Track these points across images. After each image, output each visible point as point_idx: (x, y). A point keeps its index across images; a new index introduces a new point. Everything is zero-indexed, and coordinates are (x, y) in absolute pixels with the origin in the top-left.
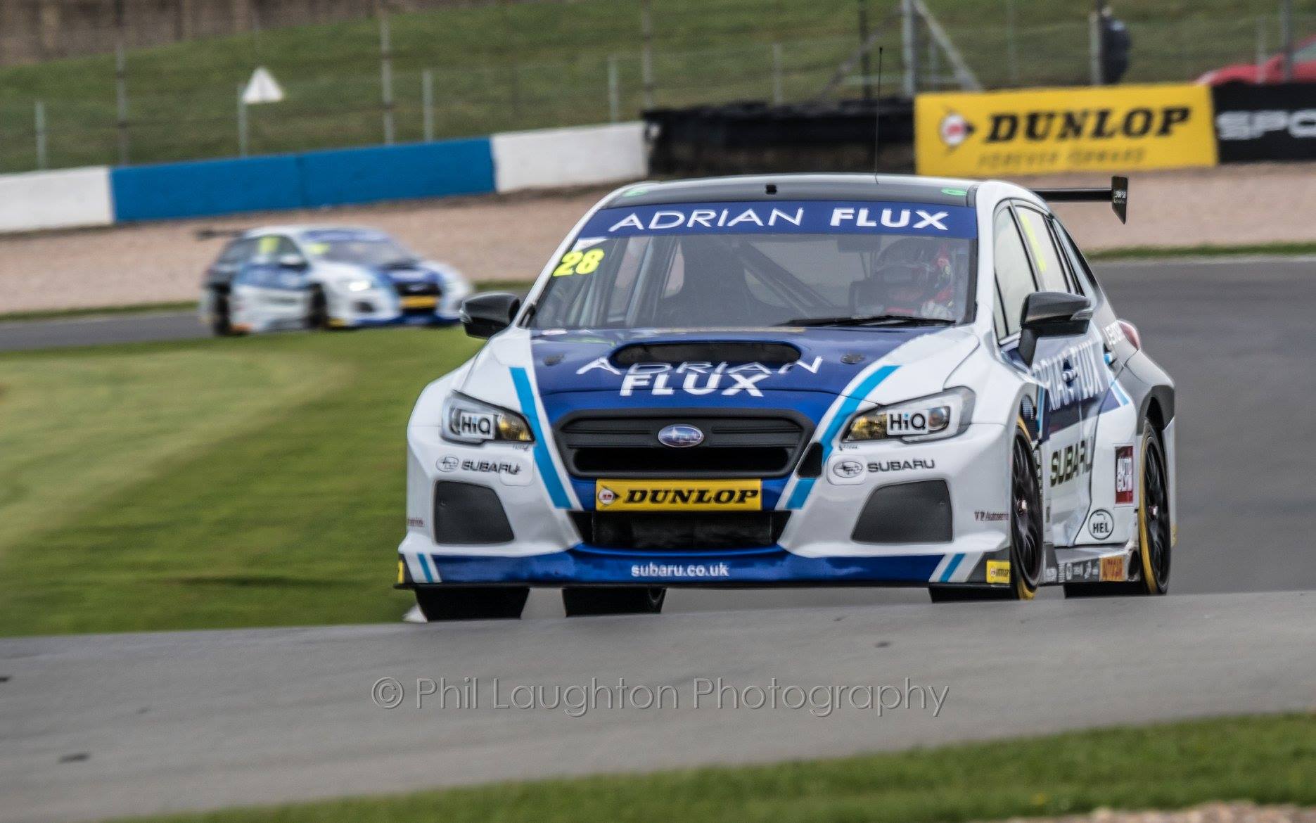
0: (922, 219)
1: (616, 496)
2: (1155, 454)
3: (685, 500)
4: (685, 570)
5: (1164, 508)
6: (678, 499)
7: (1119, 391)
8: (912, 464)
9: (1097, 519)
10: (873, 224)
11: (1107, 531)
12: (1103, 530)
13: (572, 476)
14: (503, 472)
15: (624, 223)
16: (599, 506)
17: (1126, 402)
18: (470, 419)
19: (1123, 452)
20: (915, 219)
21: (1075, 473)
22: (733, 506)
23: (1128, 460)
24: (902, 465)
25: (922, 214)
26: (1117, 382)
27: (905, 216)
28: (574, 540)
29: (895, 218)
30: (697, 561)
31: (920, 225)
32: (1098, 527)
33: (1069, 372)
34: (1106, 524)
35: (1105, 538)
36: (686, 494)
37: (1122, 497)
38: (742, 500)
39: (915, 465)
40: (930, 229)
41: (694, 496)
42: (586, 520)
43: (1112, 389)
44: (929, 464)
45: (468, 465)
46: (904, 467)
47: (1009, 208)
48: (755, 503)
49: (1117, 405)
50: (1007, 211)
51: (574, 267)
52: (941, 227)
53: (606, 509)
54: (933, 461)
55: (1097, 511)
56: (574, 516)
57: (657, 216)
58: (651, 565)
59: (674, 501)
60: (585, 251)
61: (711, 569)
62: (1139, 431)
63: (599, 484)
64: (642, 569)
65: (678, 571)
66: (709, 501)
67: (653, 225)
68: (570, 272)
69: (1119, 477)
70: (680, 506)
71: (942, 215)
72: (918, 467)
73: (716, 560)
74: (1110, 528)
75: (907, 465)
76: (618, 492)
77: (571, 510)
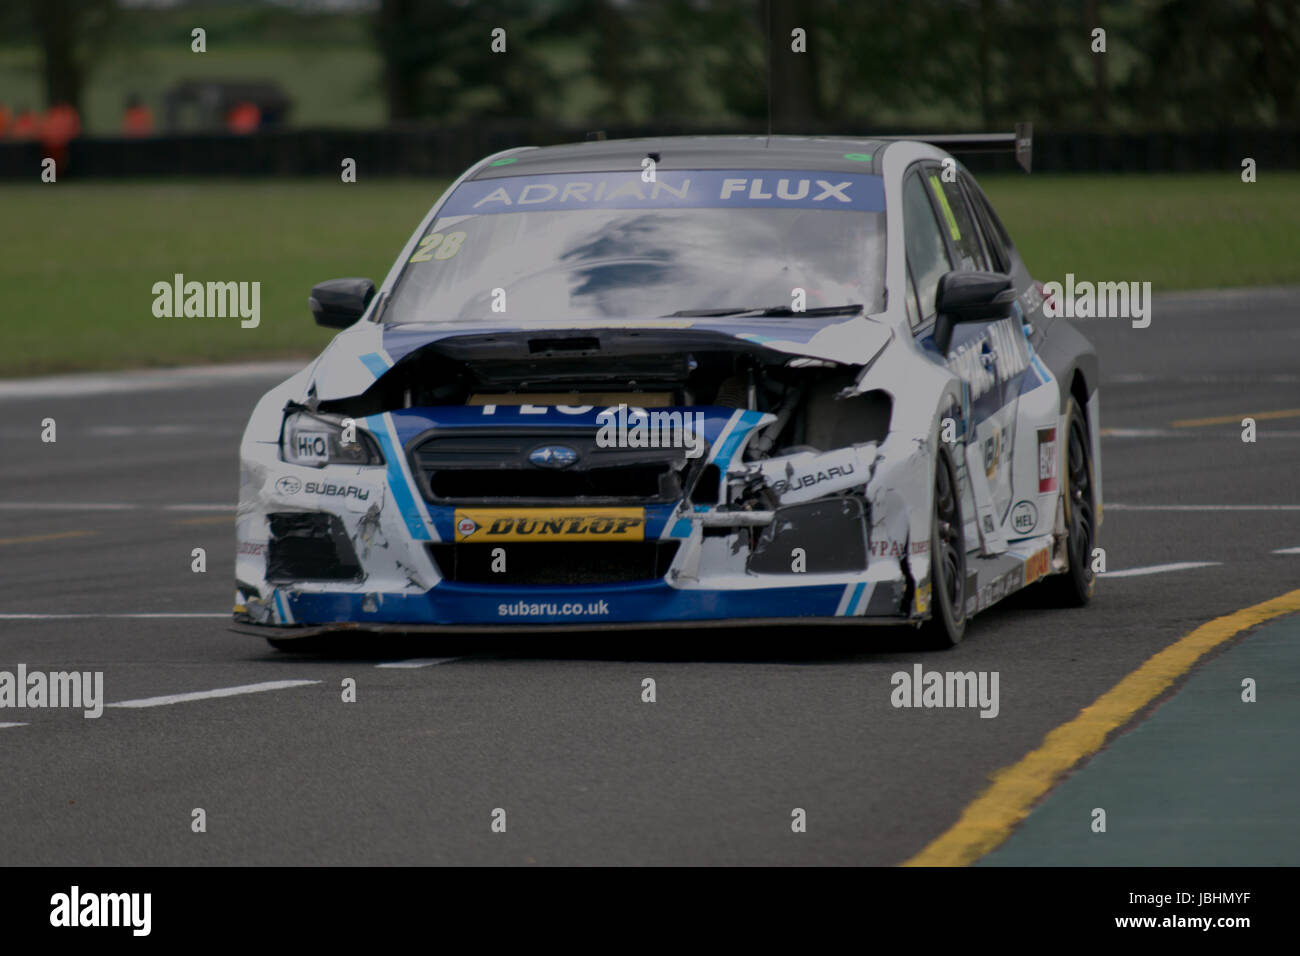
0: (822, 190)
1: (478, 527)
2: (1079, 433)
3: (556, 530)
4: (559, 608)
5: (1088, 492)
6: (548, 529)
7: (1040, 368)
8: (827, 475)
9: (1020, 512)
10: (768, 196)
11: (1030, 524)
12: (1027, 523)
13: (428, 501)
14: (351, 495)
15: (490, 198)
16: (459, 537)
17: (1047, 380)
18: (305, 439)
19: (1045, 436)
20: (815, 190)
21: (996, 467)
22: (610, 536)
23: (1050, 444)
24: (816, 478)
25: (822, 183)
26: (1037, 357)
27: (804, 187)
28: (432, 579)
29: (793, 189)
30: (573, 599)
31: (821, 197)
32: (1020, 521)
33: (987, 355)
34: (1030, 517)
35: (1026, 533)
36: (558, 525)
37: (1044, 485)
38: (621, 529)
39: (831, 474)
40: (832, 202)
41: (566, 527)
42: (445, 554)
43: (1033, 364)
44: (847, 470)
45: (311, 488)
46: (819, 480)
47: (918, 172)
48: (636, 534)
49: (1038, 384)
50: (916, 176)
51: (434, 251)
52: (844, 198)
53: (468, 540)
54: (850, 466)
55: (1019, 503)
56: (433, 549)
57: (527, 189)
58: (521, 603)
59: (543, 531)
60: (445, 232)
61: (590, 606)
62: (1062, 411)
63: (458, 512)
64: (511, 607)
65: (552, 609)
66: (584, 531)
67: (522, 201)
68: (428, 257)
69: (1042, 463)
70: (550, 536)
71: (845, 185)
72: (834, 476)
73: (594, 599)
74: (1033, 521)
75: (821, 477)
76: (480, 521)
77: (428, 541)
